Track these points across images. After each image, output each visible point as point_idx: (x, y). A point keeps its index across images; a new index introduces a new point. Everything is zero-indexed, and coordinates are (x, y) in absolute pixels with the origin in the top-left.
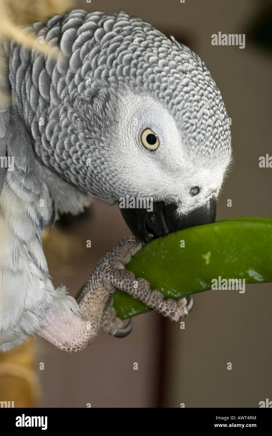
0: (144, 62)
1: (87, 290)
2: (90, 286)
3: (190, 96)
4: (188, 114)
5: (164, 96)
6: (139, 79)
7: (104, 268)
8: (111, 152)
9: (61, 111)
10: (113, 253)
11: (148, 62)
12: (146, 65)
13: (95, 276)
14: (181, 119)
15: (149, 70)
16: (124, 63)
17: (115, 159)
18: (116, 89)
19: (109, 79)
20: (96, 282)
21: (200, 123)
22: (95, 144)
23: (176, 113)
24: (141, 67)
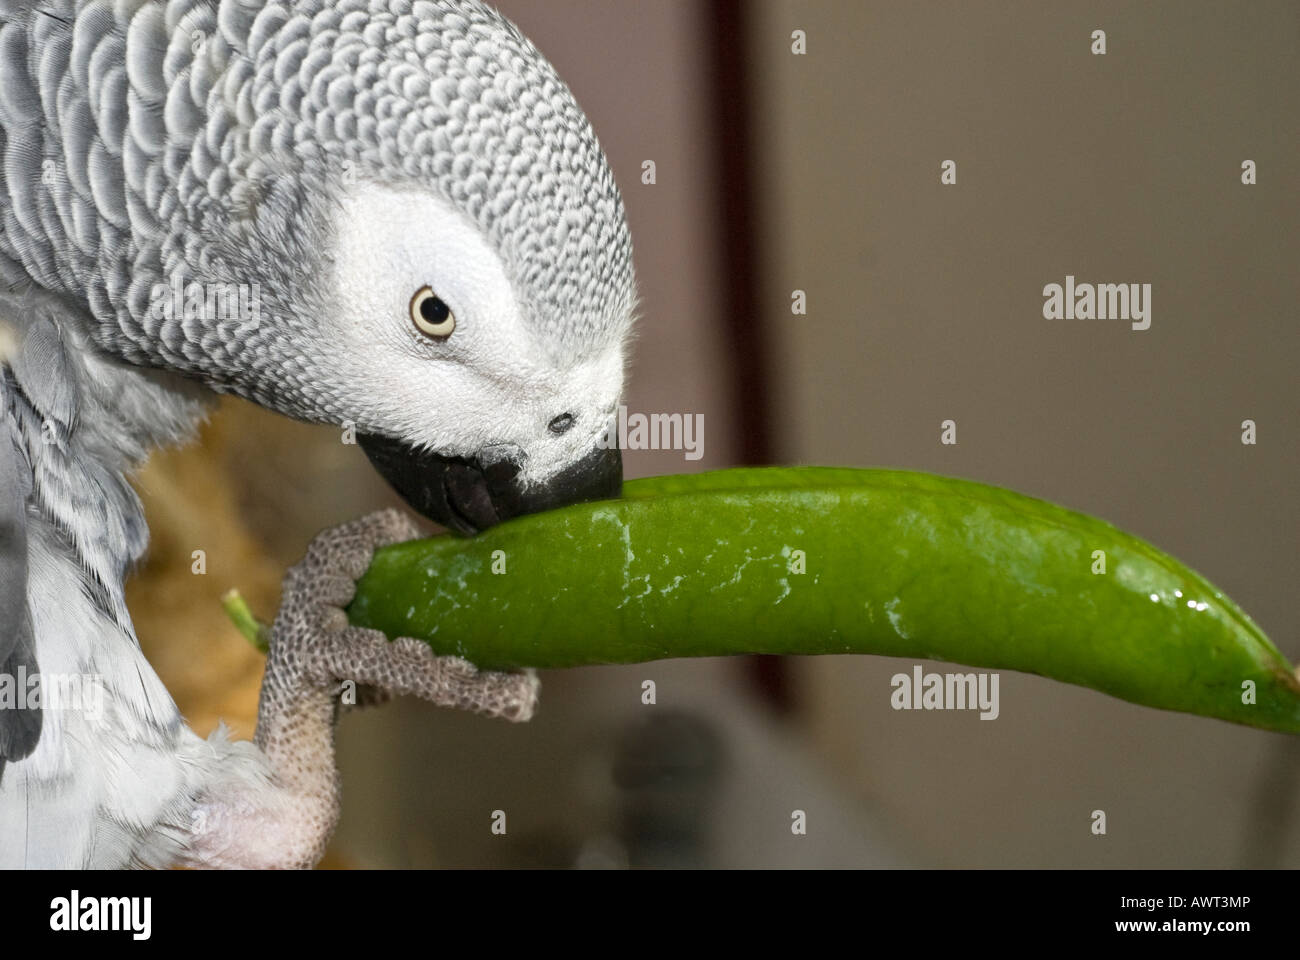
0: (390, 97)
1: (271, 709)
2: (275, 697)
3: (531, 183)
4: (532, 238)
5: (466, 190)
6: (389, 147)
7: (300, 639)
8: (322, 340)
9: (165, 247)
10: (307, 590)
11: (403, 96)
12: (399, 106)
13: (281, 668)
14: (517, 254)
15: (412, 117)
16: (333, 105)
17: (336, 355)
18: (322, 174)
19: (297, 148)
20: (292, 683)
21: (564, 253)
22: (274, 323)
23: (501, 238)
24: (388, 114)
